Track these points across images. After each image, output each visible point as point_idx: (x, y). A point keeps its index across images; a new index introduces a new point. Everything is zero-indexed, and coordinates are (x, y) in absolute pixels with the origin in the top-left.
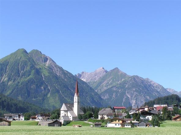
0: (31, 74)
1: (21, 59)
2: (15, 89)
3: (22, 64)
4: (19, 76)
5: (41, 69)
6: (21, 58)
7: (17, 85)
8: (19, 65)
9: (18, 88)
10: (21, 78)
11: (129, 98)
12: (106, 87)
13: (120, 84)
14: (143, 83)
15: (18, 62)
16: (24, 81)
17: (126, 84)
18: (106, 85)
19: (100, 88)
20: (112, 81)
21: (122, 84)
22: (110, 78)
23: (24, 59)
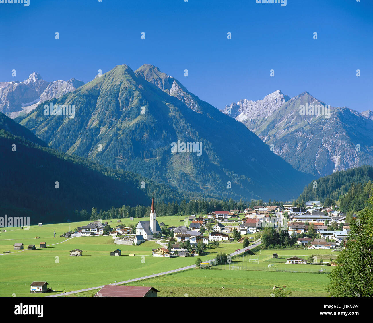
0: (141, 113)
1: (123, 84)
2: (111, 141)
3: (124, 95)
4: (119, 118)
6: (121, 83)
7: (116, 135)
8: (118, 97)
9: (117, 139)
10: (123, 120)
11: (328, 151)
12: (284, 130)
13: (312, 124)
15: (116, 91)
16: (127, 126)
17: (324, 124)
18: (284, 126)
19: (274, 133)
20: (296, 118)
21: (315, 124)
22: (294, 113)
23: (126, 86)
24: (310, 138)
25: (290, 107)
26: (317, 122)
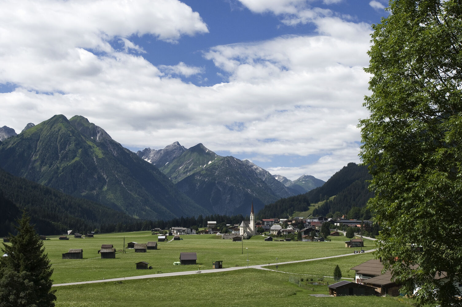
0: (78, 155)
1: (61, 131)
2: (53, 178)
3: (62, 140)
4: (57, 159)
5: (91, 148)
6: (59, 130)
7: (56, 173)
8: (57, 142)
9: (58, 176)
10: (61, 161)
11: (220, 191)
12: (184, 173)
13: (207, 169)
14: (240, 168)
15: (54, 136)
16: (66, 165)
17: (216, 169)
18: (184, 170)
19: (176, 175)
20: (193, 164)
21: (210, 169)
22: (191, 160)
23: (64, 132)
24: (206, 180)
25: (188, 155)
26: (211, 168)
